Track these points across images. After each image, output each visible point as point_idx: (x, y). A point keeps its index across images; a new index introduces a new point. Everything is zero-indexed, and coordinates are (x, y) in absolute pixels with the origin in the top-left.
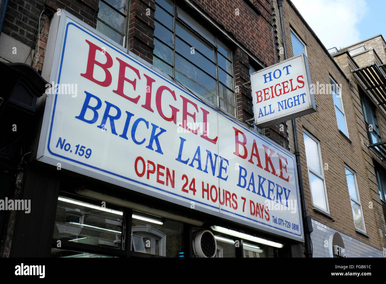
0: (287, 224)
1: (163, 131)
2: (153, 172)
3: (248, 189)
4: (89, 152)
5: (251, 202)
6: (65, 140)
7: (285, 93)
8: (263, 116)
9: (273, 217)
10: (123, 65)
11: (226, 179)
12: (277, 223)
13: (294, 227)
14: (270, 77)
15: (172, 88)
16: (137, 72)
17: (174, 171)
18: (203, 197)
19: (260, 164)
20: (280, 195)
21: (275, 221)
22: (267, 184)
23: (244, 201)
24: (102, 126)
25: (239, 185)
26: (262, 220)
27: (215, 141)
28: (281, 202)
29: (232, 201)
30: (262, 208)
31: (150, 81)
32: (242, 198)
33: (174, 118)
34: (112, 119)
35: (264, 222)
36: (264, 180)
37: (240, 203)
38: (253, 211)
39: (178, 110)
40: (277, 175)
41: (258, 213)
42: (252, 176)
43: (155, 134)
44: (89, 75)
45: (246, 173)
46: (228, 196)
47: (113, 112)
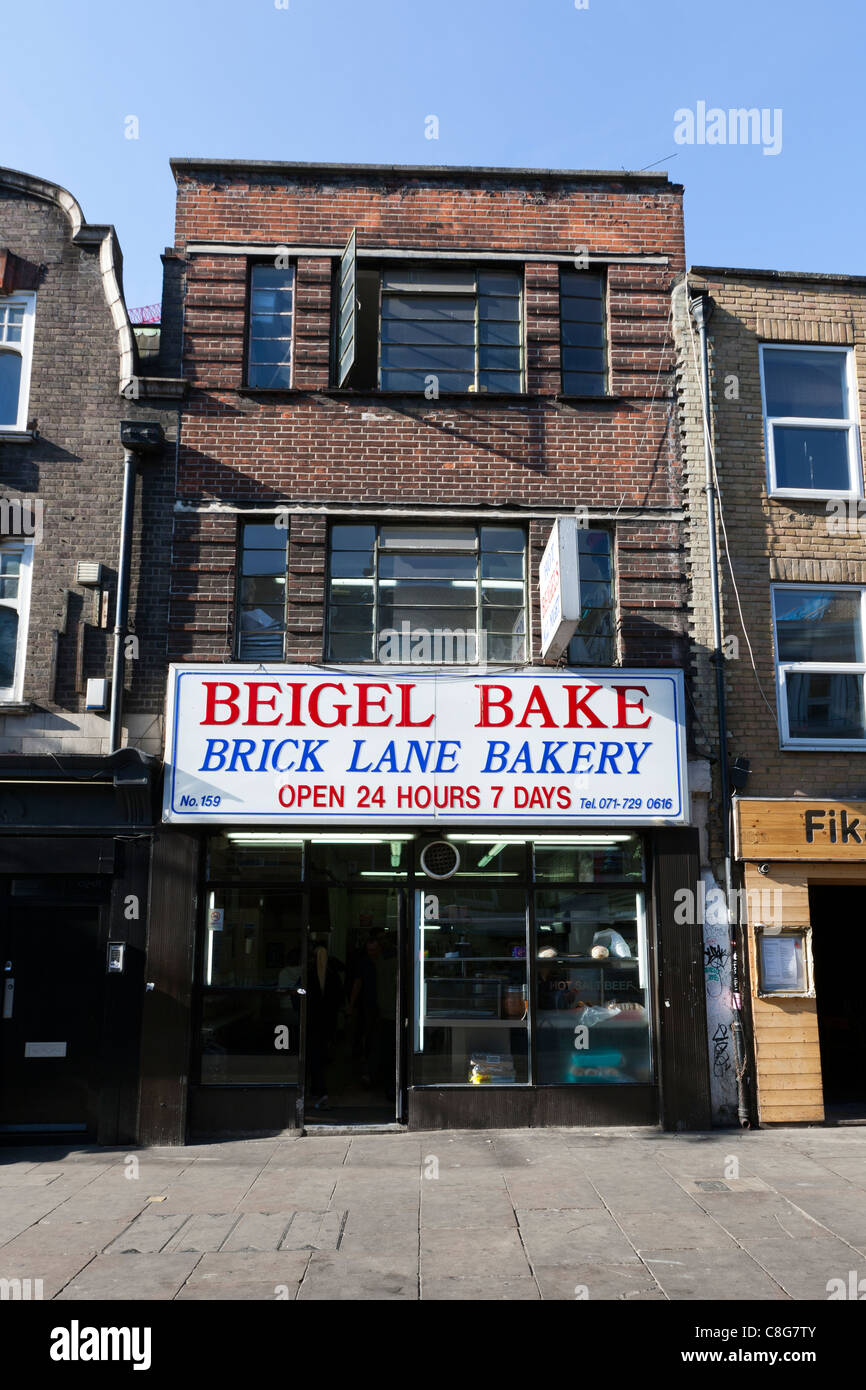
0: (629, 804)
1: (322, 742)
2: (307, 797)
3: (511, 771)
5: (519, 788)
6: (189, 797)
9: (583, 799)
11: (453, 770)
12: (594, 808)
13: (655, 804)
15: (336, 680)
16: (276, 686)
17: (342, 788)
18: (400, 805)
19: (549, 723)
20: (612, 759)
21: (589, 805)
22: (570, 749)
23: (497, 791)
24: (232, 768)
25: (488, 769)
26: (546, 811)
27: (427, 723)
28: (616, 770)
29: (465, 798)
30: (549, 792)
31: (297, 689)
32: (493, 788)
33: (342, 720)
34: (244, 756)
35: (553, 812)
36: (561, 744)
37: (487, 797)
38: (521, 801)
39: (350, 706)
40: (605, 727)
41: (537, 802)
42: (526, 748)
43: (310, 750)
44: (210, 720)
45: (507, 747)
46: (457, 793)
47: (245, 748)
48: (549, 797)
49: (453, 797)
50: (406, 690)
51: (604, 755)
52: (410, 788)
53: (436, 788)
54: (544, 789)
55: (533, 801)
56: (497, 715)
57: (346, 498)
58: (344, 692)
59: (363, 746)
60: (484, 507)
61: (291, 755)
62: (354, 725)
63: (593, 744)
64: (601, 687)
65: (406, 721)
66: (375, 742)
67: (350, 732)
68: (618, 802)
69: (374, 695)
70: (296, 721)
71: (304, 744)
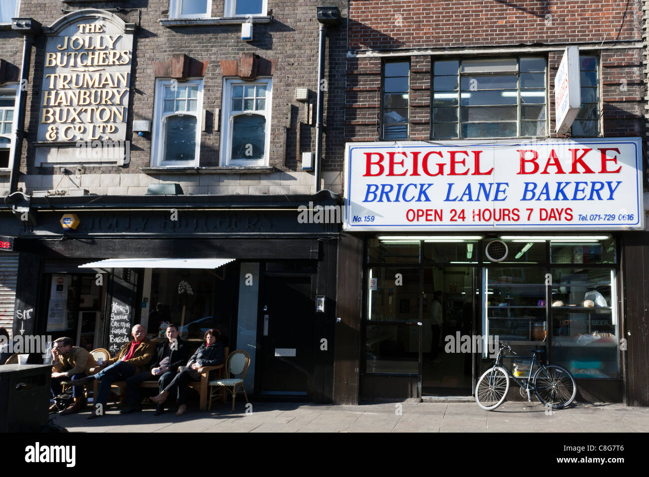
0: (608, 218)
1: (430, 185)
3: (538, 199)
4: (373, 218)
5: (542, 210)
6: (358, 216)
9: (580, 215)
10: (392, 155)
11: (504, 199)
12: (587, 220)
13: (624, 217)
15: (437, 150)
17: (441, 210)
18: (474, 220)
19: (560, 171)
20: (597, 191)
21: (584, 218)
22: (573, 186)
23: (530, 211)
24: (381, 200)
25: (524, 199)
26: (558, 222)
27: (489, 173)
28: (600, 198)
29: (511, 215)
30: (560, 212)
31: (416, 155)
32: (527, 209)
33: (441, 172)
34: (387, 193)
35: (562, 223)
36: (567, 183)
37: (524, 214)
38: (544, 217)
39: (445, 164)
40: (594, 173)
41: (553, 217)
42: (546, 186)
43: (423, 190)
44: (368, 174)
45: (535, 185)
46: (506, 212)
47: (387, 189)
48: (560, 214)
49: (504, 215)
50: (477, 154)
51: (593, 190)
52: (480, 210)
53: (494, 210)
54: (557, 209)
55: (551, 217)
56: (529, 167)
57: (442, 45)
58: (442, 156)
59: (453, 186)
60: (522, 45)
61: (413, 192)
62: (448, 175)
63: (586, 183)
64: (591, 149)
65: (477, 172)
66: (460, 184)
67: (446, 179)
68: (601, 217)
69: (459, 157)
70: (415, 173)
71: (420, 186)
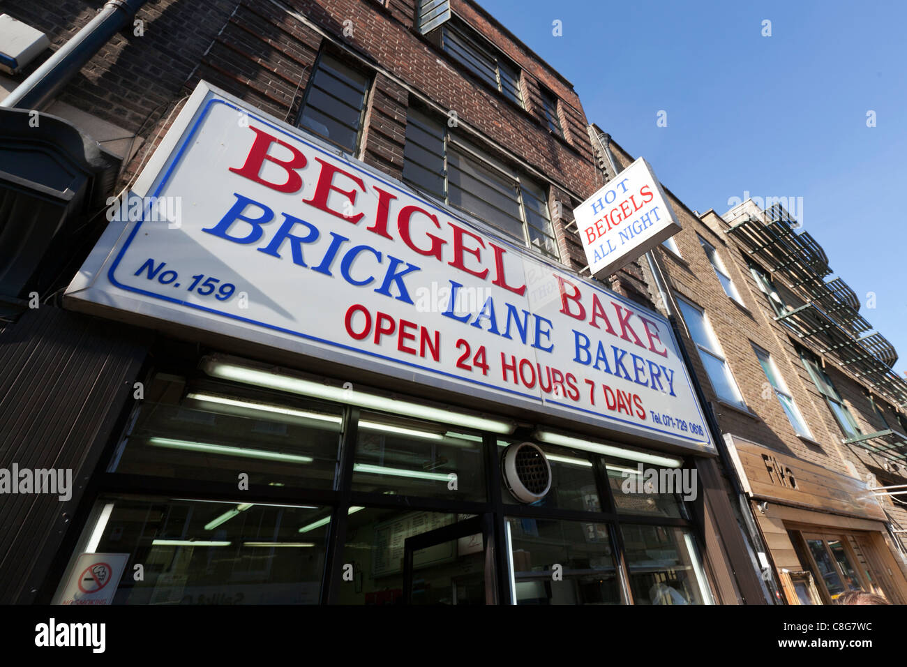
0: (680, 425)
1: (412, 268)
2: (389, 332)
3: (596, 367)
4: (227, 290)
5: (606, 388)
6: (163, 265)
7: (626, 217)
8: (600, 258)
9: (652, 412)
10: (329, 169)
11: (550, 350)
12: (661, 423)
13: (694, 428)
14: (601, 204)
15: (430, 210)
16: (359, 182)
17: (437, 334)
18: (505, 378)
19: (611, 330)
20: (657, 377)
21: (657, 419)
22: (630, 359)
23: (590, 386)
24: (271, 252)
25: (578, 360)
26: (631, 418)
27: (520, 292)
28: (663, 389)
29: (566, 386)
30: (628, 398)
31: (385, 198)
32: (587, 381)
33: (436, 252)
34: (296, 242)
35: (636, 422)
36: (623, 352)
37: (584, 390)
38: (611, 403)
39: (445, 241)
40: (646, 348)
41: (622, 407)
42: (601, 347)
43: (397, 271)
44: (250, 173)
45: (588, 341)
46: (558, 377)
48: (629, 403)
49: (555, 382)
50: (498, 252)
51: (652, 374)
52: (513, 359)
53: (538, 365)
54: (623, 392)
56: (574, 307)
61: (370, 268)
64: (632, 313)
65: (502, 282)
67: (446, 270)
68: (673, 421)
69: (468, 242)
70: (381, 230)
71: (389, 260)
